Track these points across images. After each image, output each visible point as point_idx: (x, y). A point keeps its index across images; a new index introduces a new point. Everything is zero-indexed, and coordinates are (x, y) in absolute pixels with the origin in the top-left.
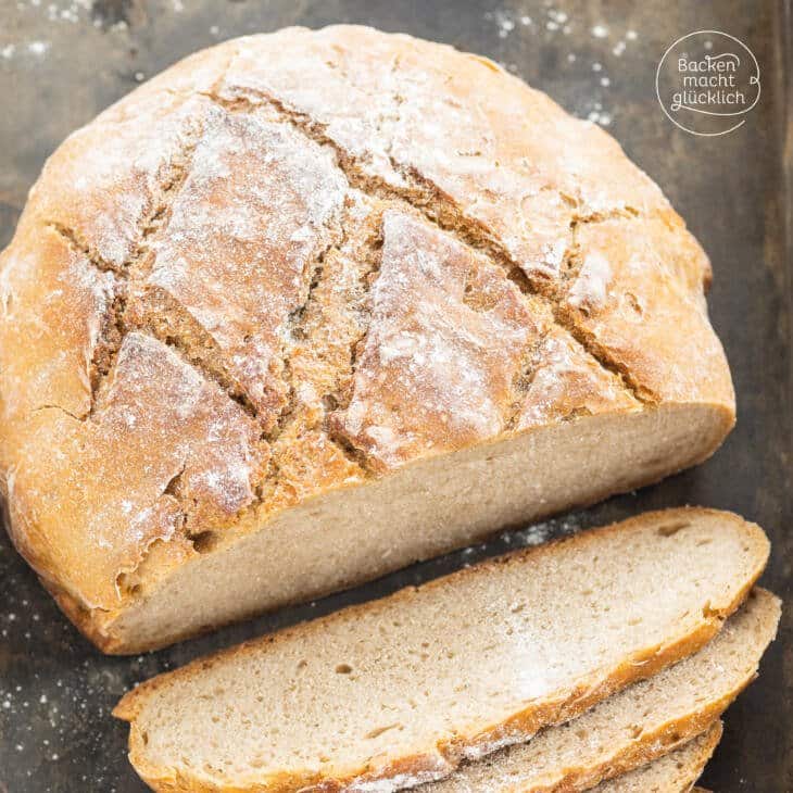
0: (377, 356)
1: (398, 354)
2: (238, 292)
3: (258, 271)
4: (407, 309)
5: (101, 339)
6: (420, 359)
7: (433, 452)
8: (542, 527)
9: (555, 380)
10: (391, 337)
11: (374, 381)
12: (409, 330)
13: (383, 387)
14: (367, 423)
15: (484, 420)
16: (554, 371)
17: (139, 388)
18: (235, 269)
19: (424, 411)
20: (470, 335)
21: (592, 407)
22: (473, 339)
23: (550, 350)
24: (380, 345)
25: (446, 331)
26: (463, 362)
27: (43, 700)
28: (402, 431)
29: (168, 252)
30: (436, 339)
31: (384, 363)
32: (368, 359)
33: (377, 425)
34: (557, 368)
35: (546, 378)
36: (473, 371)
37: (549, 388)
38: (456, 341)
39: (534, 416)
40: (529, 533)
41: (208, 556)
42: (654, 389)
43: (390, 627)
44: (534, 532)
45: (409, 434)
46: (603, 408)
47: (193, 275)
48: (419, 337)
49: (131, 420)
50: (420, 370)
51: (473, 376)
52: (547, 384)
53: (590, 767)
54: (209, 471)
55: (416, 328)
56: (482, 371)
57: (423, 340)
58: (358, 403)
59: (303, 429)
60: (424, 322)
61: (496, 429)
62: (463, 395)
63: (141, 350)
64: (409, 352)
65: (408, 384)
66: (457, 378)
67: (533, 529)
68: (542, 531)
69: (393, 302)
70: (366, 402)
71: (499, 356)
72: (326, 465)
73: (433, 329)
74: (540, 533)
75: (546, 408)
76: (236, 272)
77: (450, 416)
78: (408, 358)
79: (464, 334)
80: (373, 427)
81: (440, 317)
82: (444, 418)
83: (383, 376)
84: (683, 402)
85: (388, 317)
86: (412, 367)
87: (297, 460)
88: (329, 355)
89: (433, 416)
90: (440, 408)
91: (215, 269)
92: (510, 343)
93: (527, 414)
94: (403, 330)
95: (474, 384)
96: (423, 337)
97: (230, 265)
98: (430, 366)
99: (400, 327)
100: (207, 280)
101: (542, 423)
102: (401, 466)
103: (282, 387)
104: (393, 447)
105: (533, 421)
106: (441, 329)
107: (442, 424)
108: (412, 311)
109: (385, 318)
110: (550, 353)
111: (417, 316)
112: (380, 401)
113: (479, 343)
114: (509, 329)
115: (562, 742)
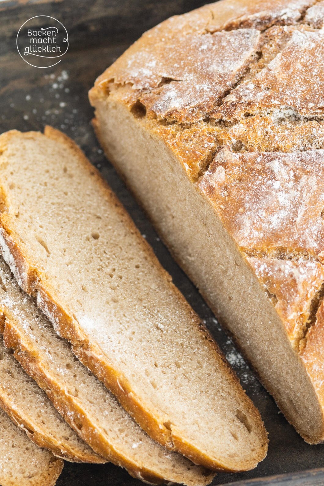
0: (272, 160)
1: (276, 171)
2: (298, 78)
3: (315, 85)
4: (308, 170)
5: (255, 22)
6: (277, 185)
7: (218, 211)
8: (242, 361)
9: (287, 272)
10: (286, 164)
11: (254, 163)
12: (295, 175)
13: (252, 169)
14: (225, 165)
15: (246, 235)
16: (293, 270)
17: (224, 44)
18: (314, 74)
19: (242, 197)
20: (302, 213)
21: (278, 305)
22: (300, 216)
23: (307, 265)
24: (279, 159)
25: (301, 198)
26: (283, 214)
27: (62, 105)
28: (226, 188)
29: (317, 37)
30: (294, 193)
31: (267, 165)
32: (269, 156)
33: (225, 172)
34: (295, 271)
35: (287, 267)
36: (279, 221)
37: (280, 270)
38: (296, 205)
39: (259, 266)
40: (236, 354)
41: (132, 116)
42: (307, 348)
43: (134, 263)
44: (237, 357)
45: (226, 193)
46: (281, 313)
47: (304, 52)
48: (292, 182)
49: (204, 47)
50: (269, 187)
51: (275, 221)
52: (282, 267)
53: (41, 366)
54: (176, 91)
55: (297, 178)
56: (280, 226)
57: (290, 185)
58: (238, 157)
59: (216, 134)
60: (303, 181)
61: (242, 244)
62: (259, 217)
63: (248, 38)
64: (279, 177)
65: (258, 182)
66: (270, 211)
67: (239, 356)
68: (240, 362)
69: (310, 160)
70: (239, 162)
71: (293, 233)
72: (194, 151)
73: (299, 189)
74: (237, 361)
75: (267, 273)
76: (312, 75)
77: (243, 213)
78: (275, 178)
79: (302, 210)
80: (224, 170)
81: (309, 191)
82: (241, 210)
83: (259, 167)
84: (309, 375)
85: (301, 161)
86: (270, 182)
87: (194, 136)
88: (268, 136)
89: (241, 203)
90: (247, 205)
91: (311, 64)
92: (304, 238)
93: (259, 262)
94: (294, 171)
95: (270, 223)
96: (293, 184)
97: (316, 70)
98: (273, 192)
99: (294, 169)
100: (302, 60)
101: (257, 274)
102: (203, 193)
103: (239, 114)
104: (213, 183)
105: (256, 267)
106: (302, 193)
107: (237, 210)
108: (307, 173)
109: (299, 159)
110: (305, 266)
111: (305, 177)
112: (243, 170)
113: (298, 219)
114: (314, 237)
115: (61, 355)
